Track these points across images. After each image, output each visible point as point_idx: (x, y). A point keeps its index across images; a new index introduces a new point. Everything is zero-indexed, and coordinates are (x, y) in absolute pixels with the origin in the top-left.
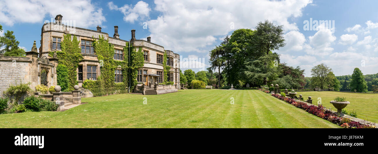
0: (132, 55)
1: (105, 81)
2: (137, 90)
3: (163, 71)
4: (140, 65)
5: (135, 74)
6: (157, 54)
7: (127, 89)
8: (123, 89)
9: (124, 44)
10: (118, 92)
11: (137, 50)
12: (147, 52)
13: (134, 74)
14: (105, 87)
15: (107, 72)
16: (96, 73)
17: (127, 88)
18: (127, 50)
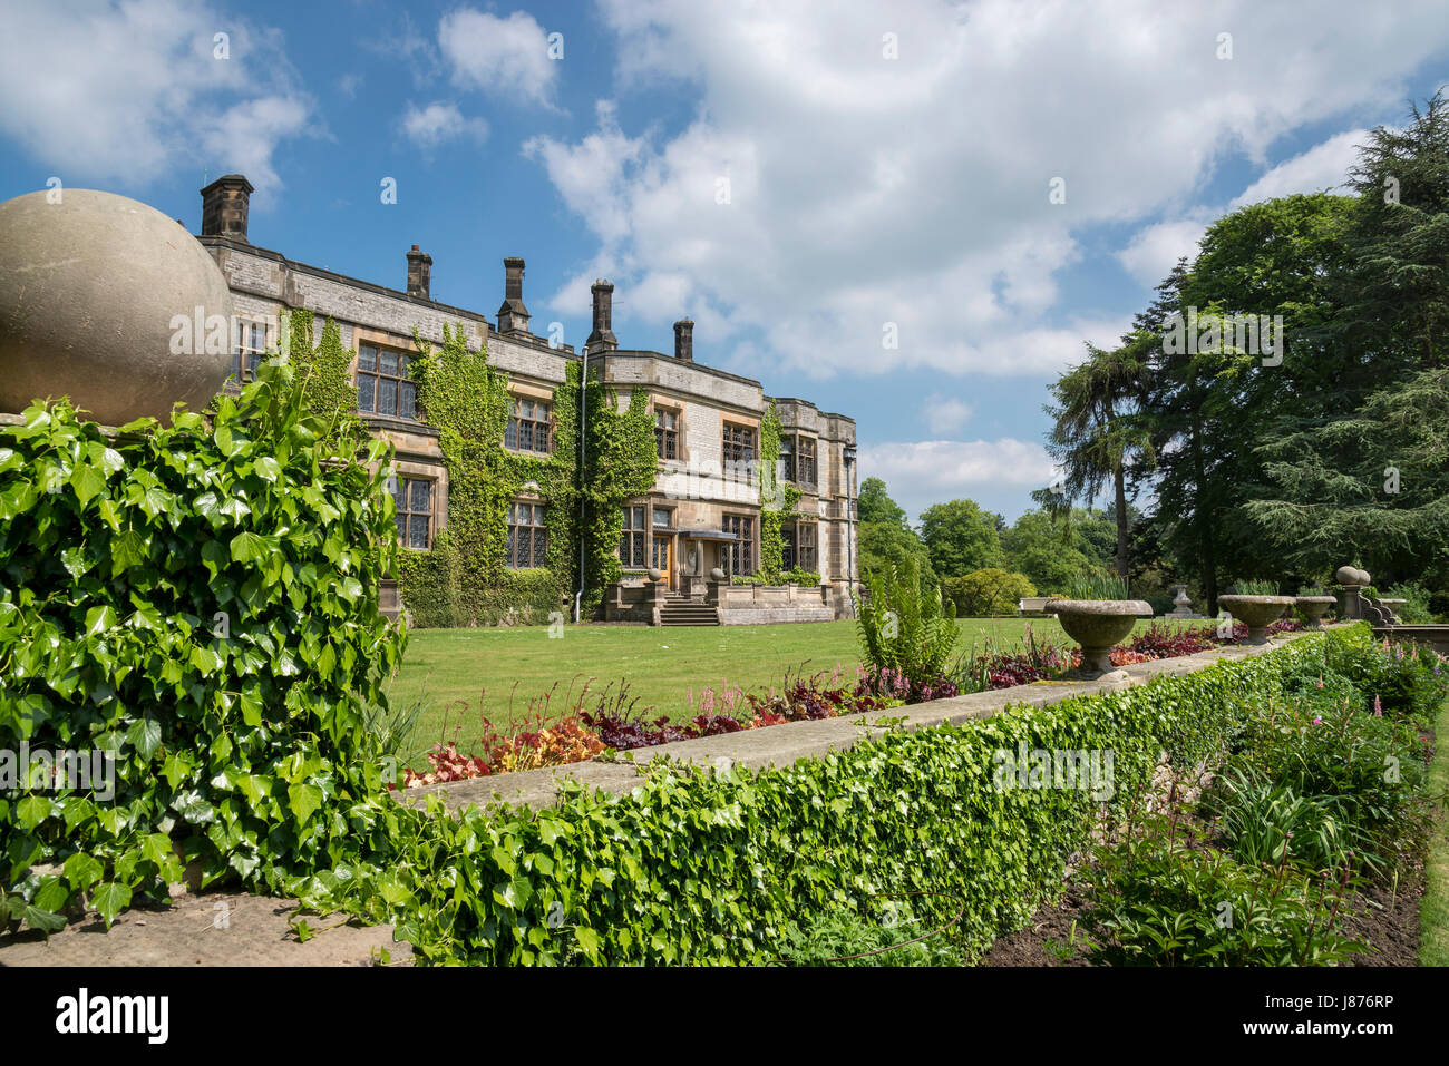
0: (597, 429)
1: (466, 557)
2: (620, 606)
3: (758, 513)
4: (636, 483)
5: (608, 529)
6: (727, 424)
7: (566, 602)
8: (545, 604)
9: (558, 369)
10: (520, 616)
11: (623, 404)
12: (675, 413)
13: (603, 524)
14: (465, 587)
15: (476, 513)
16: (428, 517)
17: (565, 597)
18: (571, 400)
